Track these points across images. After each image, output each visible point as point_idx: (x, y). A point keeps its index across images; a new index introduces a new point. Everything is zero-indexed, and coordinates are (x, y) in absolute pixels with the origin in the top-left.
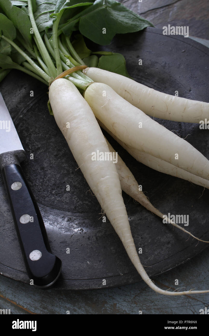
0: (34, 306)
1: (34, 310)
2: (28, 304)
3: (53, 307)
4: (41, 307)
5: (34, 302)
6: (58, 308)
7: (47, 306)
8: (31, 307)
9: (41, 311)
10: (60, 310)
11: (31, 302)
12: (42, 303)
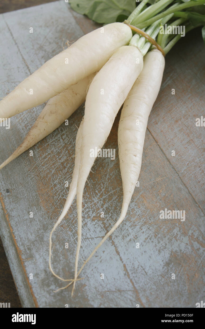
0: (23, 242)
1: (19, 245)
2: (20, 237)
3: (36, 253)
4: (28, 246)
5: (26, 239)
6: (39, 256)
7: (32, 248)
8: (20, 241)
9: (24, 249)
10: (39, 259)
11: (24, 238)
12: (32, 244)
